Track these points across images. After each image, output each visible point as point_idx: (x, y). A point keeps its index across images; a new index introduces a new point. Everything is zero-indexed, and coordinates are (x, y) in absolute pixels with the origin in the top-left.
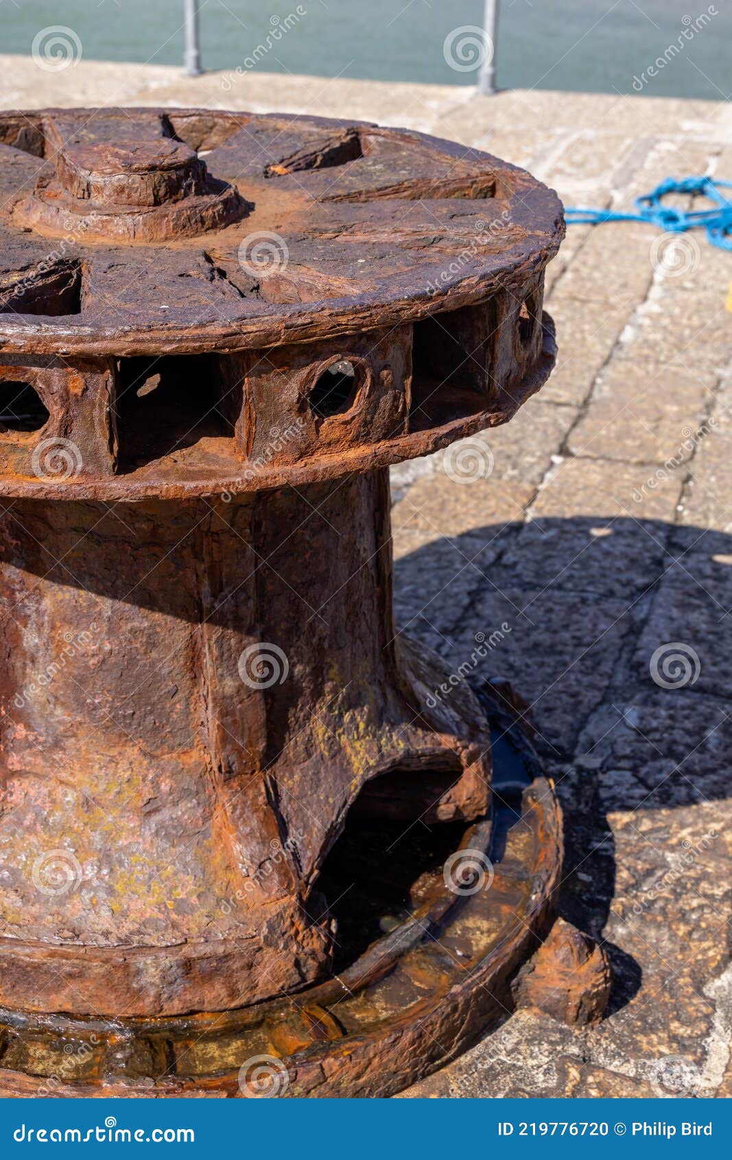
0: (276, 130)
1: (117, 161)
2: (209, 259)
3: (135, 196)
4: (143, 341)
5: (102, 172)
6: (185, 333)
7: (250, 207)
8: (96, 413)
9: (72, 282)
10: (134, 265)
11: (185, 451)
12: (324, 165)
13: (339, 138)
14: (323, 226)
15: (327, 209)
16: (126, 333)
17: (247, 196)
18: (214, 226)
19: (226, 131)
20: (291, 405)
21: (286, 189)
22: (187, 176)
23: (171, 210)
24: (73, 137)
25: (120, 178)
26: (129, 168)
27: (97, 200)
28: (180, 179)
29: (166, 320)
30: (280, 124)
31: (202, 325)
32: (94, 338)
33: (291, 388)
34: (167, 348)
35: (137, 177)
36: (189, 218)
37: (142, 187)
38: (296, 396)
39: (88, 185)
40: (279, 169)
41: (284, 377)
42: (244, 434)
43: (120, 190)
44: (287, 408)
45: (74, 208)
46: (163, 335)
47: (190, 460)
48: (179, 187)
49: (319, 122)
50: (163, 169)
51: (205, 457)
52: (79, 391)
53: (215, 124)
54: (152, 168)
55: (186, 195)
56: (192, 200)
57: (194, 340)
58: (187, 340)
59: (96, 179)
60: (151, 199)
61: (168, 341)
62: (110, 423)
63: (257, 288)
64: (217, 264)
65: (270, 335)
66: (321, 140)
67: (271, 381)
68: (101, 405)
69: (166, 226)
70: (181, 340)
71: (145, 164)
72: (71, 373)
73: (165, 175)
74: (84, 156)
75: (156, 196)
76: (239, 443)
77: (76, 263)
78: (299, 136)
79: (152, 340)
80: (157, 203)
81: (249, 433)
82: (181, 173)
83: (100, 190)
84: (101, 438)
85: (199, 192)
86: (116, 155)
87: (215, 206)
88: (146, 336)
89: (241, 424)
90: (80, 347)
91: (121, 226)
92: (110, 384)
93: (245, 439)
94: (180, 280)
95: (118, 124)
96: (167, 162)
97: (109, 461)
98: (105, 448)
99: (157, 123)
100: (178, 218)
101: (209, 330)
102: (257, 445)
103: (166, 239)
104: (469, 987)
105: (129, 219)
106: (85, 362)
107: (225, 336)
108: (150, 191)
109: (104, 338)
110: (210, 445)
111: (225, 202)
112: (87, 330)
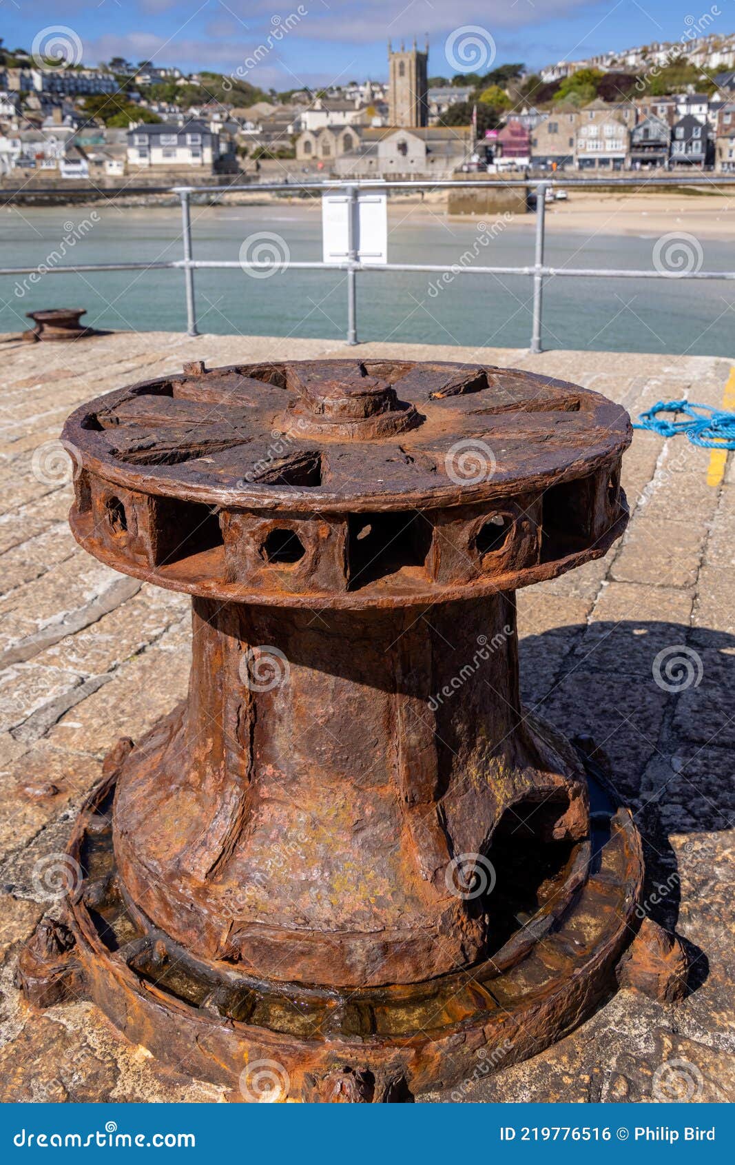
0: (433, 371)
1: (341, 390)
2: (402, 450)
3: (353, 412)
4: (370, 502)
5: (332, 397)
6: (397, 497)
7: (424, 418)
8: (336, 550)
9: (315, 466)
10: (356, 454)
11: (392, 576)
12: (465, 392)
13: (474, 375)
14: (474, 429)
15: (474, 418)
16: (358, 498)
17: (421, 411)
18: (403, 430)
19: (399, 372)
20: (465, 544)
21: (445, 407)
22: (385, 399)
23: (377, 420)
24: (306, 378)
25: (343, 401)
26: (349, 394)
27: (329, 415)
28: (381, 401)
29: (384, 489)
30: (435, 368)
31: (408, 492)
32: (337, 501)
33: (464, 536)
34: (385, 507)
35: (354, 400)
36: (387, 425)
37: (357, 406)
38: (467, 538)
39: (323, 405)
40: (438, 395)
41: (460, 526)
42: (432, 564)
43: (344, 408)
44: (462, 546)
45: (313, 420)
46: (382, 499)
47: (395, 582)
48: (381, 406)
49: (459, 365)
50: (370, 394)
51: (405, 579)
52: (325, 536)
53: (393, 369)
54: (364, 394)
55: (385, 411)
56: (388, 414)
57: (403, 501)
58: (398, 502)
59: (328, 401)
60: (363, 413)
61: (386, 503)
62: (345, 557)
63: (435, 469)
64: (408, 454)
65: (451, 498)
66: (462, 376)
67: (452, 528)
68: (339, 546)
69: (373, 430)
70: (394, 502)
71: (359, 391)
72: (321, 524)
73: (372, 398)
74: (320, 388)
75: (366, 412)
76: (428, 570)
77: (317, 454)
78: (449, 375)
79: (375, 502)
80: (367, 416)
81: (436, 564)
82: (381, 397)
83: (330, 408)
84: (339, 566)
85: (392, 409)
86: (341, 387)
87: (403, 417)
88: (371, 499)
89: (430, 557)
90: (328, 507)
91: (343, 430)
92: (346, 531)
93: (433, 568)
94: (388, 463)
95: (333, 369)
96: (372, 390)
97: (343, 582)
98: (342, 573)
99: (357, 368)
100: (380, 425)
101: (412, 495)
102: (442, 572)
103: (373, 438)
104: (587, 970)
105: (349, 426)
106: (331, 517)
107: (423, 499)
108: (362, 408)
109: (344, 501)
110: (408, 571)
111: (409, 415)
112: (334, 496)
